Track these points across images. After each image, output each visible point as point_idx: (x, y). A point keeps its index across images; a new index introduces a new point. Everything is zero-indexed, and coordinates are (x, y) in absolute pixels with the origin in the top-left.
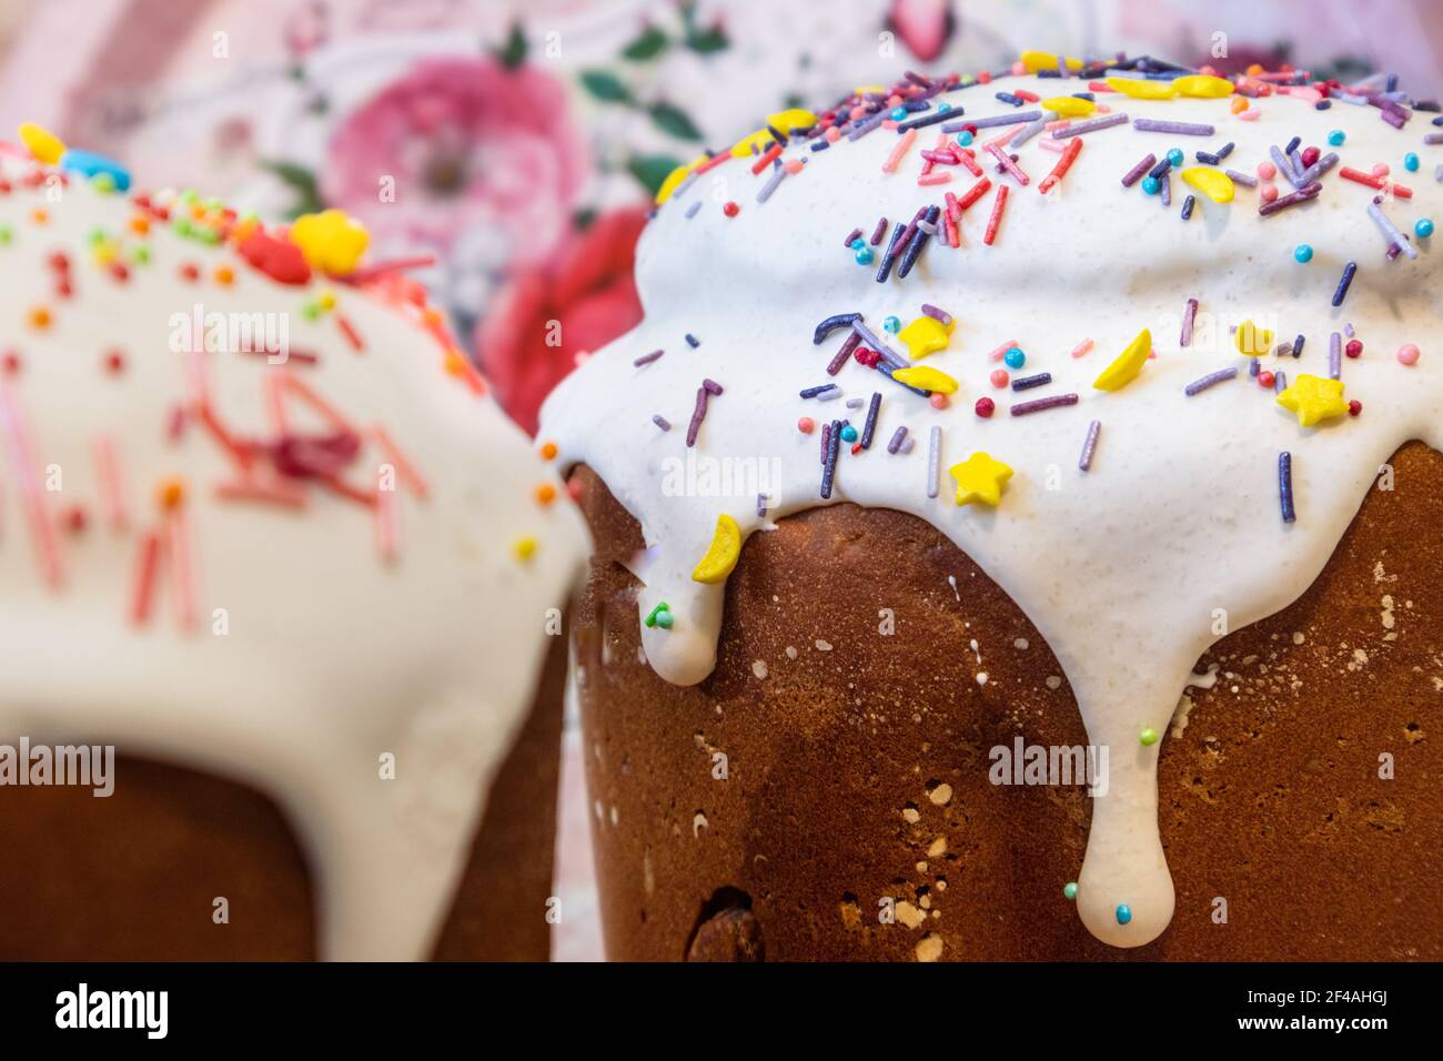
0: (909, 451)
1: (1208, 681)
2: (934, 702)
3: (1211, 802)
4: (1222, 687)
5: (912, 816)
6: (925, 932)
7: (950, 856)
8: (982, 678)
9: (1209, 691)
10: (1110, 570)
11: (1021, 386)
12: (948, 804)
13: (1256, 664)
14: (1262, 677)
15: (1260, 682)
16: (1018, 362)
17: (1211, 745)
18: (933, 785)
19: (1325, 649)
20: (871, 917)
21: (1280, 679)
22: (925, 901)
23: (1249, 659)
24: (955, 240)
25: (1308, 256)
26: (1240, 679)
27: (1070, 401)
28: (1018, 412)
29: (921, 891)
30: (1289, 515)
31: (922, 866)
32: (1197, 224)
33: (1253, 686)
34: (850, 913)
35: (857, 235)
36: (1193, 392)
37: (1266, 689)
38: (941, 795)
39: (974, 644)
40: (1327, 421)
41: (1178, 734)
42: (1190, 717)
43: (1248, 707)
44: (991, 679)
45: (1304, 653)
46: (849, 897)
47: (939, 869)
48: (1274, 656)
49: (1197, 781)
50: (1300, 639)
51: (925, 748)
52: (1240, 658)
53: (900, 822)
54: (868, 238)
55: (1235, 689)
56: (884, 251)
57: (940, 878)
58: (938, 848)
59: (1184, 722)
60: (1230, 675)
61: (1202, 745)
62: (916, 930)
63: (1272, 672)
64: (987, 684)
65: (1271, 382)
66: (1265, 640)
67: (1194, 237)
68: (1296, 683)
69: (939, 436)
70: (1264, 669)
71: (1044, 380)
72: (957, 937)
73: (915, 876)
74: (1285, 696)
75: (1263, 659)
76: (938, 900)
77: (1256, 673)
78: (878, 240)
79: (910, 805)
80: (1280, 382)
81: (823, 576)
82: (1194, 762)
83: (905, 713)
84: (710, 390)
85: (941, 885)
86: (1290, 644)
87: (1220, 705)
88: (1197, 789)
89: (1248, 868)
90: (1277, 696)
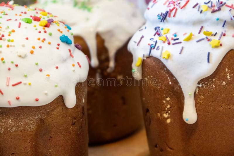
0: (159, 49)
1: (200, 86)
2: (165, 86)
3: (203, 103)
4: (203, 87)
5: (164, 102)
6: (168, 118)
7: (170, 108)
8: (170, 83)
9: (201, 87)
10: (184, 69)
11: (175, 40)
12: (169, 100)
13: (207, 83)
14: (209, 85)
15: (208, 86)
16: (176, 36)
17: (202, 95)
18: (167, 97)
19: (218, 81)
20: (161, 115)
21: (211, 86)
22: (167, 114)
23: (206, 83)
24: (170, 16)
25: (218, 19)
26: (205, 85)
27: (180, 43)
28: (173, 44)
29: (167, 112)
30: (209, 62)
31: (166, 109)
32: (202, 14)
33: (207, 87)
34: (159, 114)
35: (159, 15)
36: (198, 42)
37: (209, 87)
38: (168, 99)
39: (169, 78)
40: (216, 47)
41: (197, 93)
42: (198, 91)
43: (207, 90)
44: (172, 83)
45: (215, 82)
46: (159, 112)
47: (169, 109)
48: (210, 82)
49: (200, 100)
50: (214, 80)
51: (165, 92)
52: (205, 82)
53: (163, 102)
54: (160, 15)
55: (204, 87)
56: (161, 17)
57: (169, 111)
58: (168, 106)
59: (197, 91)
60: (203, 85)
61: (201, 95)
62: (166, 118)
63: (210, 85)
64: (171, 84)
65: (209, 40)
66: (208, 80)
67: (202, 16)
68: (214, 86)
69: (163, 48)
70: (209, 84)
71: (178, 39)
72: (172, 119)
73: (166, 110)
74: (212, 88)
75: (208, 83)
76: (169, 114)
77: (208, 85)
78: (161, 16)
79: (164, 100)
80: (210, 40)
81: (151, 67)
82: (199, 97)
83: (162, 87)
84: (142, 37)
85: (169, 112)
86: (212, 81)
87: (202, 89)
88: (201, 101)
89: (209, 113)
90: (211, 88)
